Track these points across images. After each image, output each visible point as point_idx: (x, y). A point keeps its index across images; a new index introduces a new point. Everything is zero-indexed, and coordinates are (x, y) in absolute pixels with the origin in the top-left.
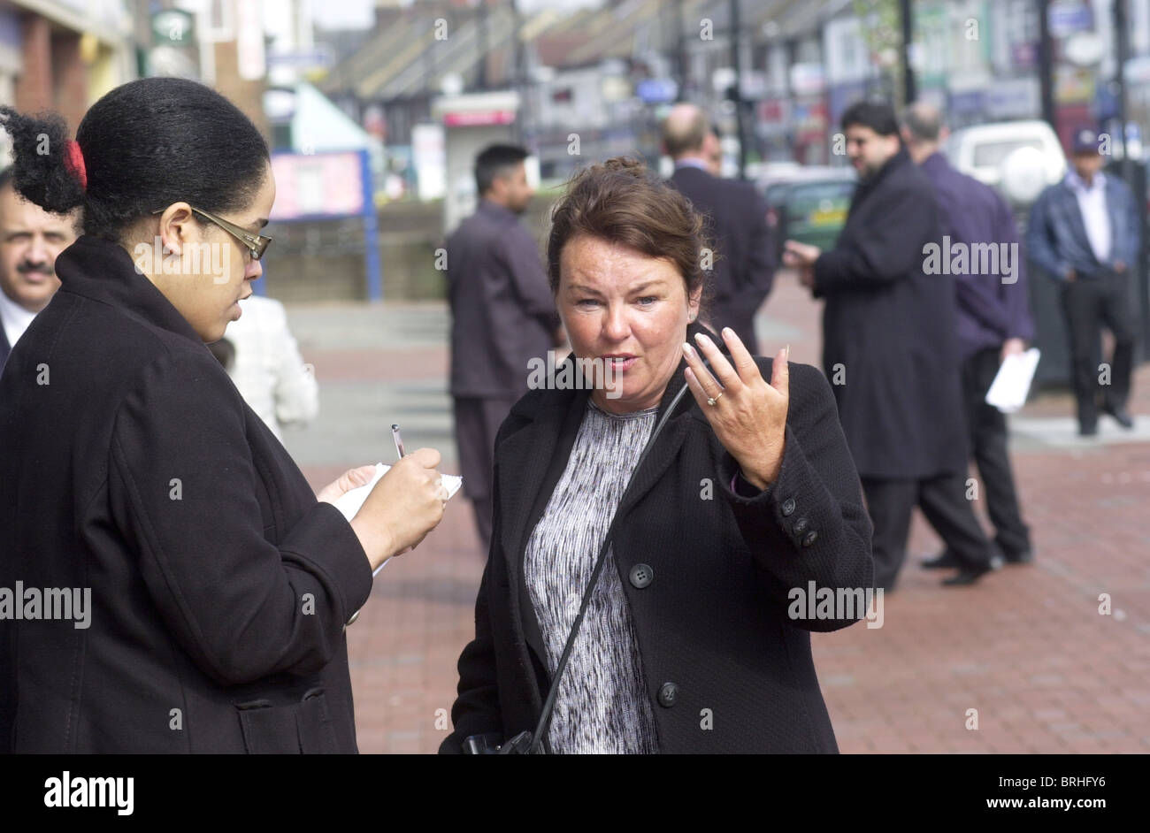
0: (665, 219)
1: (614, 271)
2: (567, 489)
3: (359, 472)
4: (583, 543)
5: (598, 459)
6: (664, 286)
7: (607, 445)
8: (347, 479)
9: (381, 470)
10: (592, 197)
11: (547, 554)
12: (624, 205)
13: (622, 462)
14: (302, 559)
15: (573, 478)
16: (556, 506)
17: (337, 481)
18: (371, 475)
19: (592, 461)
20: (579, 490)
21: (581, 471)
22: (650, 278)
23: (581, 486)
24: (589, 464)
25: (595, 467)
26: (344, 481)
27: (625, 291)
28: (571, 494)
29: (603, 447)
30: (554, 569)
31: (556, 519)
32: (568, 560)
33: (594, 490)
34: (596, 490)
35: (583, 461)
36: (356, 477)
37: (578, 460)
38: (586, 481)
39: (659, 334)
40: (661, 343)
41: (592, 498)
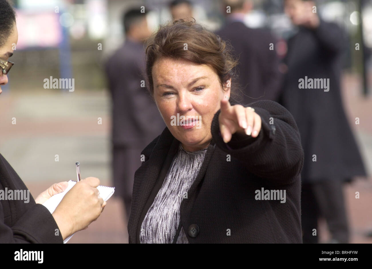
0: (205, 45)
1: (178, 74)
2: (165, 193)
3: (59, 185)
4: (172, 222)
5: (181, 176)
6: (207, 79)
7: (187, 169)
8: (53, 189)
9: (71, 184)
10: (164, 37)
11: (153, 228)
12: (181, 39)
13: (193, 177)
14: (25, 234)
15: (168, 187)
16: (159, 202)
17: (47, 190)
18: (65, 187)
19: (178, 178)
20: (171, 193)
21: (173, 183)
22: (199, 75)
23: (172, 191)
24: (177, 179)
25: (180, 180)
26: (51, 190)
27: (186, 84)
28: (167, 195)
29: (185, 170)
30: (157, 236)
31: (158, 210)
32: (164, 231)
33: (178, 193)
34: (179, 193)
35: (174, 177)
36: (57, 187)
37: (172, 177)
38: (175, 188)
39: (207, 106)
40: (209, 112)
41: (177, 197)
